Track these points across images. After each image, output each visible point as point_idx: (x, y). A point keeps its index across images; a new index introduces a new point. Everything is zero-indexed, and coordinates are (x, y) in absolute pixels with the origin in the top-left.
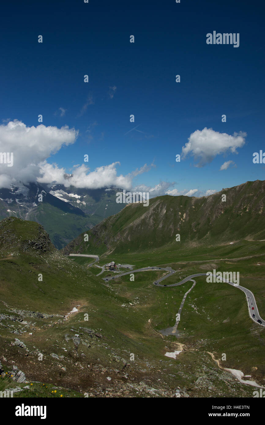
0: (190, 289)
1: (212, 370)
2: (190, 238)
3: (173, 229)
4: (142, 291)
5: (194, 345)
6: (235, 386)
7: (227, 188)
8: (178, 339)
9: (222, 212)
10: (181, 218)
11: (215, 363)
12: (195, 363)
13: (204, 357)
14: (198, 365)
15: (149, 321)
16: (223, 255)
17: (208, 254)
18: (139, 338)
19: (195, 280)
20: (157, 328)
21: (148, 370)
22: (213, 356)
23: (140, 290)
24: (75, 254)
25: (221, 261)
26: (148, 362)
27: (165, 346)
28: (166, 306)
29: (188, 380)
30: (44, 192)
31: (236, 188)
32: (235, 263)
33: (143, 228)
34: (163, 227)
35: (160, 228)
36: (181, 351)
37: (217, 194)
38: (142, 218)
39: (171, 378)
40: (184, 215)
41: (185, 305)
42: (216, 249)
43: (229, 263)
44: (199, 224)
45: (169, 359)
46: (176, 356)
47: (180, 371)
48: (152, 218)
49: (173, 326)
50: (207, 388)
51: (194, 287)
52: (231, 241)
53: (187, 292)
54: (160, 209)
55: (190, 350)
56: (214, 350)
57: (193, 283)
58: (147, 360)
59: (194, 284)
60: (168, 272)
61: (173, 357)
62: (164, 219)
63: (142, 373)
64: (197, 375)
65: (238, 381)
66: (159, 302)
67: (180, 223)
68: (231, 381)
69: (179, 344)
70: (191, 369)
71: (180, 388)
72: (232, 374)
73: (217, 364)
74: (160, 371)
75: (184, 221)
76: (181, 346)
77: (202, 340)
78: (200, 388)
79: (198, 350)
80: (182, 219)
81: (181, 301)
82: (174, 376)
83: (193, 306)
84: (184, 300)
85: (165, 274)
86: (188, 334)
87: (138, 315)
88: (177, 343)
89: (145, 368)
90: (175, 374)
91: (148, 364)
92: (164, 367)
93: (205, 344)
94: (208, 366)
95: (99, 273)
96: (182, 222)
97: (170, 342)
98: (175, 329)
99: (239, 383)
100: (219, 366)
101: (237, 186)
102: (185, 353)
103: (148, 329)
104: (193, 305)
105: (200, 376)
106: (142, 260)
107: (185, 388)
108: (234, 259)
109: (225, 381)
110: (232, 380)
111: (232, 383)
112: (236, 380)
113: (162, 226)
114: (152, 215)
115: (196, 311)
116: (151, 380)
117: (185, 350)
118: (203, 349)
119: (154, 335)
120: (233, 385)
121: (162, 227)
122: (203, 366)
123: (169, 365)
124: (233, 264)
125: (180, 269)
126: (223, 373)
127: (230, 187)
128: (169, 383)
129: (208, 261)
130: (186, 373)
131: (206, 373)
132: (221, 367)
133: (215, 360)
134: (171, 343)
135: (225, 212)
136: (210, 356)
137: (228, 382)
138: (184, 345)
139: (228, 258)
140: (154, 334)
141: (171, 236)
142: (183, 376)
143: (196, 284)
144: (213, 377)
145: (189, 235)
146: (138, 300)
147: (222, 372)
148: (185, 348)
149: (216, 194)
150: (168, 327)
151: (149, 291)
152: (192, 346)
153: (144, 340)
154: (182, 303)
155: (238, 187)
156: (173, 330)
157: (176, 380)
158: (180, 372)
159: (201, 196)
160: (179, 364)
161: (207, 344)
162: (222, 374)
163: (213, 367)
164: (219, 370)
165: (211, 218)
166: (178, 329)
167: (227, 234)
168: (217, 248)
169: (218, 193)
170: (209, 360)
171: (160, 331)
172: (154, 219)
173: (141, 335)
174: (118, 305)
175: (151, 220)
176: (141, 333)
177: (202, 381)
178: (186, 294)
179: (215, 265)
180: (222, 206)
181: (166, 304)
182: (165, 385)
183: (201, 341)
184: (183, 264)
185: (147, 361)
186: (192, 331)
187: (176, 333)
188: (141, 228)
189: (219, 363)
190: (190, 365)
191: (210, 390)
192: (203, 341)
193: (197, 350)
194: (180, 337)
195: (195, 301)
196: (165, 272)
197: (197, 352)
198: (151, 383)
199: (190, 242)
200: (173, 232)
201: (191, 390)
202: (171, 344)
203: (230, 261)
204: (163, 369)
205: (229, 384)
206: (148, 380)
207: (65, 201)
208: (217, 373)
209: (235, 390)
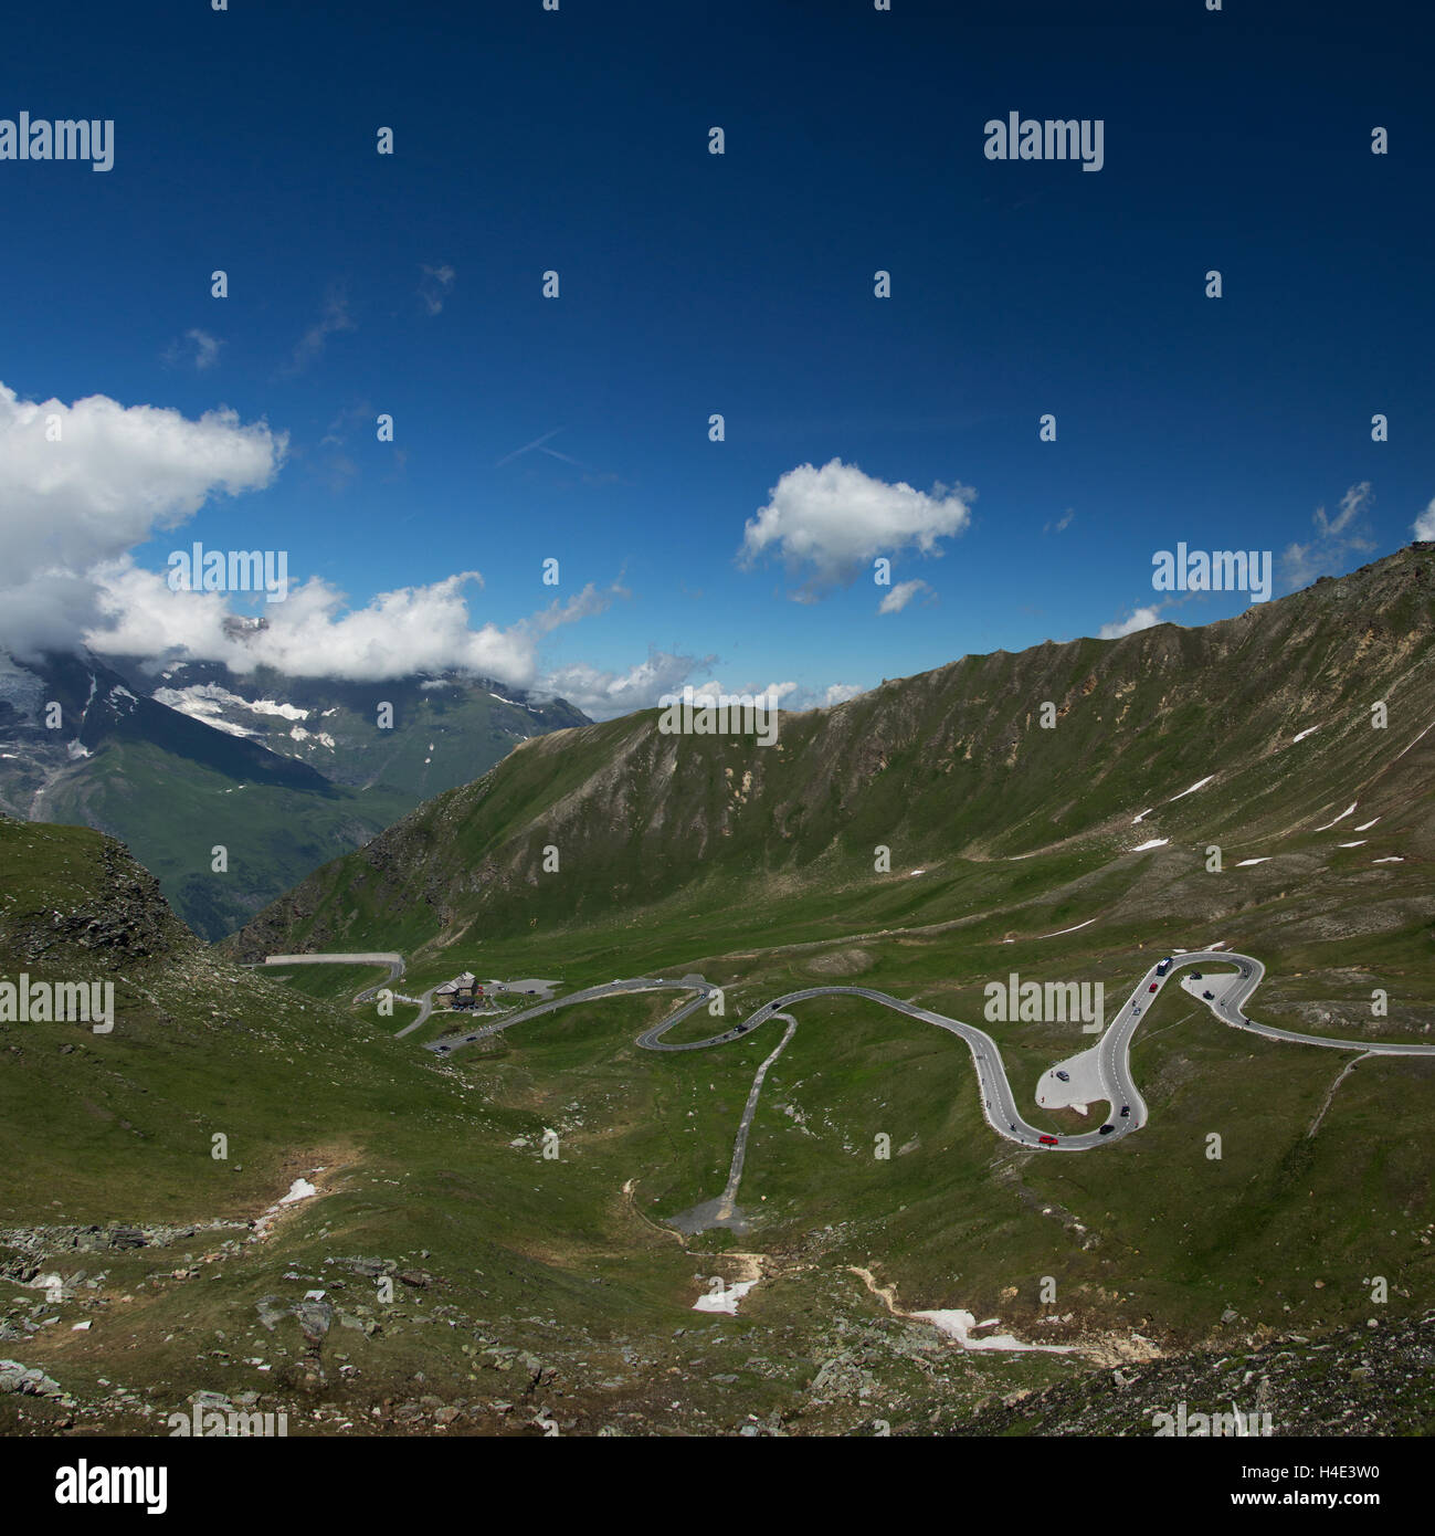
0: (777, 1050)
1: (868, 1326)
2: (769, 863)
3: (706, 832)
4: (594, 1077)
5: (800, 1251)
6: (947, 1366)
7: (898, 677)
8: (740, 1241)
9: (883, 765)
10: (734, 791)
11: (877, 1301)
12: (806, 1315)
13: (838, 1288)
14: (821, 1319)
15: (627, 1188)
16: (890, 916)
17: (835, 916)
18: (589, 1262)
19: (793, 1014)
20: (660, 1211)
21: (630, 1378)
22: (869, 1279)
23: (586, 1072)
24: (293, 953)
25: (883, 937)
26: (630, 1347)
27: (693, 1274)
28: (688, 1122)
29: (785, 1383)
30: (127, 694)
31: (928, 678)
32: (932, 943)
33: (587, 834)
34: (668, 826)
35: (657, 829)
36: (756, 1282)
37: (863, 700)
38: (585, 795)
39: (720, 1390)
40: (747, 779)
41: (762, 1110)
42: (863, 898)
43: (910, 943)
44: (801, 809)
45: (710, 1318)
46: (737, 1303)
47: (752, 1354)
48: (622, 791)
49: (720, 1193)
50: (855, 1395)
51: (791, 1041)
52: (917, 865)
53: (767, 1062)
54: (652, 760)
55: (786, 1274)
56: (872, 1257)
57: (785, 1024)
58: (625, 1338)
59: (791, 1030)
60: (691, 996)
61: (725, 1310)
62: (668, 794)
63: (608, 1392)
64: (817, 1355)
65: (958, 1345)
66: (663, 1112)
67: (731, 808)
68: (933, 1352)
69: (747, 1255)
70: (795, 1340)
71: (756, 1418)
72: (936, 1328)
73: (885, 1303)
74: (679, 1372)
75: (745, 800)
76: (753, 1263)
77: (829, 1228)
78: (831, 1402)
79: (815, 1268)
80: (737, 794)
81: (746, 1096)
82: (732, 1378)
83: (790, 1110)
84: (757, 1091)
85: (679, 1002)
86: (776, 1213)
87: (580, 1170)
88: (737, 1255)
89: (621, 1369)
90: (736, 1372)
91: (627, 1356)
92: (692, 1354)
93: (841, 1240)
94: (853, 1316)
95: (408, 1024)
96: (738, 803)
97: (711, 1254)
98: (730, 1205)
99: (962, 1351)
100: (891, 1308)
101: (932, 672)
102: (768, 1284)
103: (625, 1219)
104: (791, 1107)
105: (828, 1358)
106: (590, 957)
107: (775, 1415)
108: (926, 929)
109: (914, 1357)
110: (937, 1350)
111: (938, 1357)
112: (951, 1343)
113: (662, 822)
114: (623, 779)
115: (804, 1128)
116: (642, 1412)
117: (768, 1276)
118: (832, 1259)
119: (649, 1241)
120: (942, 1364)
121: (663, 825)
122: (835, 1319)
123: (714, 1342)
124: (925, 944)
125: (737, 980)
126: (905, 1332)
127: (906, 675)
128: (715, 1408)
129: (838, 941)
130: (778, 1357)
131: (848, 1342)
132: (898, 1312)
133: (877, 1291)
134: (714, 1258)
135: (892, 765)
136: (860, 1280)
137: (925, 1357)
138: (764, 1255)
139: (906, 927)
140: (649, 1236)
141: (700, 855)
142: (767, 1370)
143: (798, 1029)
144: (874, 1353)
145: (767, 852)
146: (578, 1111)
147: (905, 1328)
148: (770, 1267)
149: (858, 700)
150: (702, 1200)
151: (620, 1072)
152: (795, 1256)
153: (610, 1264)
154: (751, 1105)
155: (936, 676)
156: (719, 1208)
157: (739, 1391)
158: (757, 1360)
159: (807, 707)
160: (748, 1329)
161: (849, 1240)
162: (903, 1335)
163: (871, 1315)
164: (894, 1324)
165: (842, 785)
166: (738, 1201)
167: (900, 841)
168: (866, 891)
169: (866, 697)
170: (856, 1295)
171: (671, 1222)
172: (631, 798)
173: (597, 1249)
174: (497, 1145)
175: (621, 802)
176: (595, 1238)
177: (834, 1376)
178: (763, 1068)
179: (862, 955)
180: (881, 741)
181: (691, 1113)
182: (701, 1419)
183: (825, 1231)
184: (748, 962)
185: (627, 1344)
186: (790, 1203)
187: (733, 1218)
188: (581, 831)
189: (890, 1301)
190: (788, 1327)
191: (865, 1398)
192: (833, 1232)
193: (811, 1267)
194: (748, 1232)
195: (796, 1092)
196: (680, 993)
197: (814, 1274)
198: (645, 1424)
199: (770, 875)
200: (704, 844)
201: (799, 1416)
202: (718, 1263)
203: (915, 937)
204: (691, 1363)
205: (928, 1363)
206: (631, 1415)
207: (236, 734)
208: (885, 1334)
209: (947, 1380)
